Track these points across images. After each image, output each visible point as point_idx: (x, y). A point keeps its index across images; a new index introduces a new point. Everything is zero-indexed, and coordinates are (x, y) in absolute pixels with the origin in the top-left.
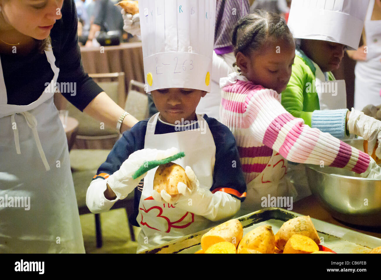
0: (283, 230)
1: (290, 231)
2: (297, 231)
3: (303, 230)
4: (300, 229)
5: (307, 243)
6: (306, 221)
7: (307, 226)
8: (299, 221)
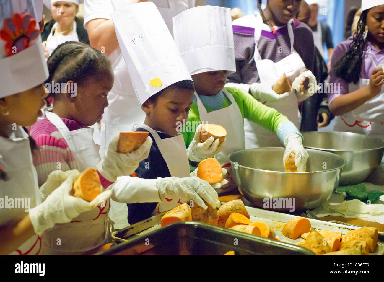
0: (222, 211)
1: (228, 211)
2: (233, 211)
3: (237, 210)
4: (235, 209)
5: (243, 219)
6: (240, 203)
7: (241, 206)
8: (234, 203)
